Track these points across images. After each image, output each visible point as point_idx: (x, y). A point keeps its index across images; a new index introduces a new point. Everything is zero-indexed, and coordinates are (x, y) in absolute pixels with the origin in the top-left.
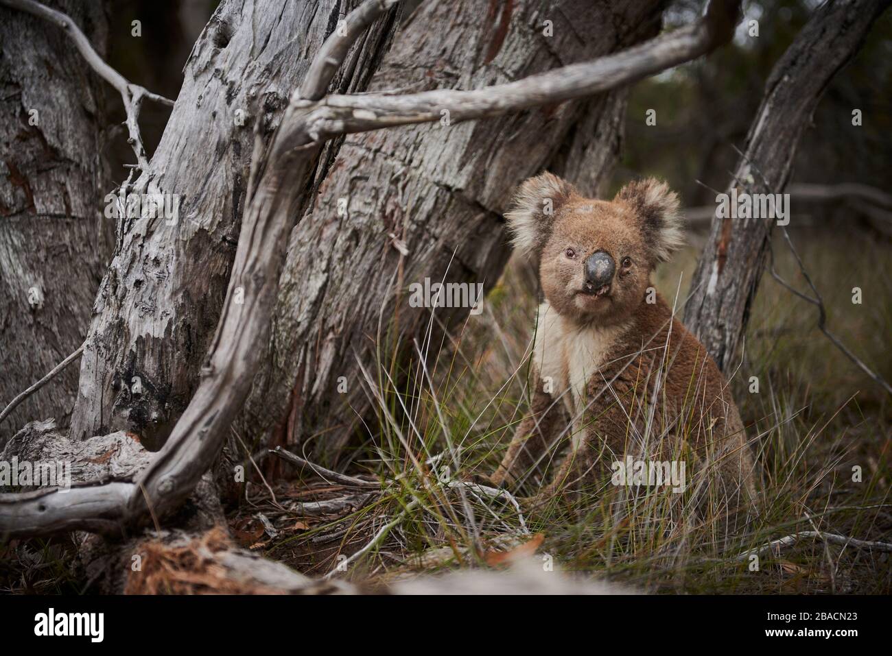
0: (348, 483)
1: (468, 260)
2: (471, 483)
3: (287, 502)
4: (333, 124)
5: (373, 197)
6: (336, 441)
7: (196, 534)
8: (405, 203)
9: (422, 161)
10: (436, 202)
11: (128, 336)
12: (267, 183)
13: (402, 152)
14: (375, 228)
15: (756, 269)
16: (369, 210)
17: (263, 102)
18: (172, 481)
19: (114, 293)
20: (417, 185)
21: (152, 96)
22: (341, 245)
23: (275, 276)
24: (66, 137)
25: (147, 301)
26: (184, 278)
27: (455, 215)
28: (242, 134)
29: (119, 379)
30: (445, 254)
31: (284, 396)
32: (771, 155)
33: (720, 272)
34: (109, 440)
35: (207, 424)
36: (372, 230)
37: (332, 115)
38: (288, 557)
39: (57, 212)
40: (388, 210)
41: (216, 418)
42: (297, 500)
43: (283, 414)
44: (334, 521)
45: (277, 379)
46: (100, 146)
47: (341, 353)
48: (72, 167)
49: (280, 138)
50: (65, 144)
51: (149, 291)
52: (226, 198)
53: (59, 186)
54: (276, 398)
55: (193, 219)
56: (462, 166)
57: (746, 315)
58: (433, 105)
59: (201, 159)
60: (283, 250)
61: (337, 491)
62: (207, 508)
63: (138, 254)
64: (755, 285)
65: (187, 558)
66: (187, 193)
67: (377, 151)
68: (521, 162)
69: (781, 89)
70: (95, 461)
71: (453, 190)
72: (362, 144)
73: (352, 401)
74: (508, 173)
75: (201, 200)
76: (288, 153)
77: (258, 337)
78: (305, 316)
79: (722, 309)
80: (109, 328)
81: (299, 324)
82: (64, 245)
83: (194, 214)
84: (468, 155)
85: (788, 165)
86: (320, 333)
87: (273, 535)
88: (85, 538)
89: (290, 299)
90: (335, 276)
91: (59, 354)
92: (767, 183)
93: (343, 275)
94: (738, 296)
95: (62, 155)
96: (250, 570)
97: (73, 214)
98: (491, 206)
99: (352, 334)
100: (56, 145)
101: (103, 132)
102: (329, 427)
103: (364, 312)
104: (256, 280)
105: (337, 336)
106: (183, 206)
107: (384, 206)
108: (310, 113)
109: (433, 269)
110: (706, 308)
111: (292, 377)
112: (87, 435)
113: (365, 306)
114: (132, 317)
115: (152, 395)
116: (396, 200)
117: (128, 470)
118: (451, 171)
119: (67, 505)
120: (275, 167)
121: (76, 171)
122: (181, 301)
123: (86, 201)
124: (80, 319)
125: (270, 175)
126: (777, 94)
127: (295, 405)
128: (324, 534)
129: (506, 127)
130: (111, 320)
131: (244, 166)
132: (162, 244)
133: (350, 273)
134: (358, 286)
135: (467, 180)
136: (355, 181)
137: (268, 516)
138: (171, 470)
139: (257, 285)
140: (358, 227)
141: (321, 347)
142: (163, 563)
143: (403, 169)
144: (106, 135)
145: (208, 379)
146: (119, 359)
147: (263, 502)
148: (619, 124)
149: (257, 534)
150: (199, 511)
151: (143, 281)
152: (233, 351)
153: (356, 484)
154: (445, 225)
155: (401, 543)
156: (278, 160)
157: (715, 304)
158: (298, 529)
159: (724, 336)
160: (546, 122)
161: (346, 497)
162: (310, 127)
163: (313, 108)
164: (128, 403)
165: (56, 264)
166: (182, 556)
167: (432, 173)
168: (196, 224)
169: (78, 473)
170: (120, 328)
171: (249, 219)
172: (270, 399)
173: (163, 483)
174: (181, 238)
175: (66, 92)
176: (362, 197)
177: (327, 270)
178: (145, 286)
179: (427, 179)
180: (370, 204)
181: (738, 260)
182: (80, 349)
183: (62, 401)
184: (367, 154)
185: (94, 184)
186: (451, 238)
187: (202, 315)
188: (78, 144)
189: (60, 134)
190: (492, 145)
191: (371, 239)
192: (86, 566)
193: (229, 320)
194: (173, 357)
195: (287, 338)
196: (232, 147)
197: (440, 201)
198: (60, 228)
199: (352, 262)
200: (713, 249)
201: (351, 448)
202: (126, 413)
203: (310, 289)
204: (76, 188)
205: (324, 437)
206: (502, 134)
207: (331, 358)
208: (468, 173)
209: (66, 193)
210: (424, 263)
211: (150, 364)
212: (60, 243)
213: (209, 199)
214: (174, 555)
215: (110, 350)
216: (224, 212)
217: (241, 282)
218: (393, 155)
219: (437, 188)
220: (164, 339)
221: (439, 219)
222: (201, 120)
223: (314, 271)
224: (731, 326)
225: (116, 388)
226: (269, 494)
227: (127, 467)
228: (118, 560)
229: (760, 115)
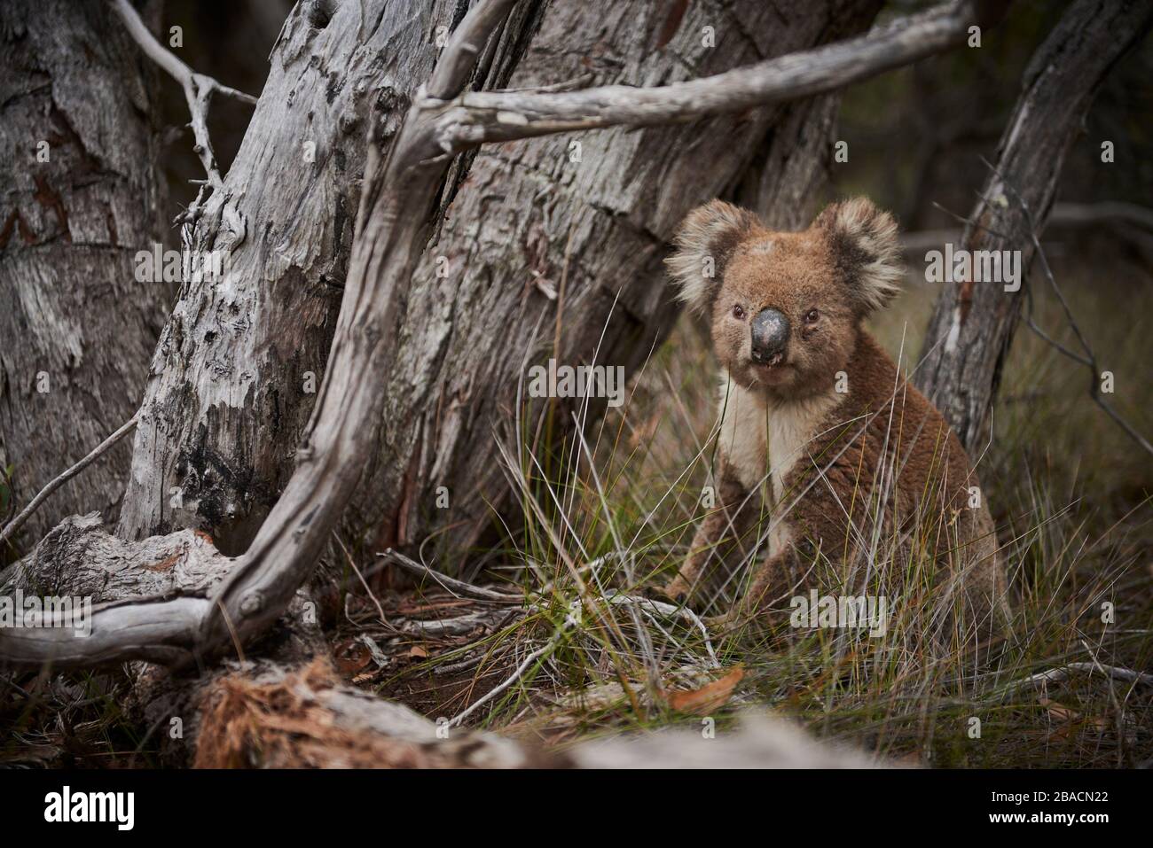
0: (479, 596)
1: (634, 305)
2: (641, 598)
3: (399, 621)
4: (470, 130)
5: (511, 223)
6: (461, 541)
7: (290, 666)
8: (552, 230)
9: (574, 176)
10: (593, 230)
11: (196, 405)
12: (383, 207)
13: (548, 164)
14: (513, 263)
15: (1010, 319)
16: (505, 240)
17: (375, 99)
18: (260, 597)
19: (179, 348)
20: (568, 207)
21: (224, 89)
22: (470, 285)
23: (393, 329)
24: (110, 143)
25: (222, 360)
26: (270, 329)
27: (617, 246)
28: (347, 142)
29: (185, 461)
30: (604, 298)
31: (394, 482)
32: (1031, 170)
33: (963, 323)
34: (172, 541)
35: (305, 522)
36: (510, 267)
37: (469, 118)
38: (404, 693)
39: (99, 241)
40: (531, 240)
41: (316, 515)
42: (412, 618)
43: (394, 506)
44: (461, 646)
45: (386, 459)
46: (154, 154)
47: (469, 426)
48: (118, 182)
49: (402, 148)
50: (109, 152)
51: (225, 347)
52: (326, 225)
53: (102, 207)
54: (384, 485)
55: (282, 253)
56: (627, 182)
57: (996, 379)
58: (602, 106)
59: (294, 174)
60: (404, 296)
61: (464, 606)
62: (303, 632)
63: (210, 298)
64: (1007, 340)
65: (280, 698)
66: (274, 218)
67: (516, 162)
68: (703, 178)
69: (1044, 83)
70: (154, 568)
71: (616, 213)
72: (497, 153)
73: (484, 488)
74: (687, 193)
75: (293, 228)
76: (411, 168)
77: (371, 409)
78: (422, 378)
79: (965, 372)
80: (171, 395)
81: (414, 388)
82: (108, 284)
83: (283, 247)
84: (635, 167)
85: (1052, 182)
86: (441, 401)
87: (383, 664)
88: (143, 669)
89: (403, 356)
90: (461, 326)
91: (102, 425)
92: (1025, 206)
93: (471, 325)
94: (987, 355)
95: (105, 166)
96: (366, 715)
97: (119, 243)
98: (664, 234)
99: (482, 402)
100: (97, 154)
101: (157, 136)
102: (453, 522)
103: (498, 373)
104: (369, 335)
105: (463, 404)
106: (269, 236)
107: (525, 235)
108: (441, 115)
109: (589, 317)
110: (945, 369)
111: (405, 457)
112: (143, 533)
113: (500, 365)
114: (202, 381)
115: (228, 481)
116: (541, 227)
117: (199, 581)
118: (612, 189)
119: (121, 627)
120: (394, 187)
121: (122, 187)
122: (265, 360)
123: (137, 226)
124: (128, 380)
125: (388, 198)
126: (1039, 90)
127: (408, 494)
128: (450, 663)
129: (684, 132)
130: (174, 385)
131: (349, 183)
132: (242, 286)
133: (481, 322)
134: (491, 339)
135: (633, 201)
136: (486, 202)
137: (374, 639)
138: (257, 582)
139: (370, 341)
140: (491, 261)
141: (443, 418)
142: (249, 704)
143: (549, 187)
144: (161, 140)
145: (305, 464)
146: (185, 435)
147: (368, 620)
148: (830, 128)
149: (362, 663)
150: (293, 635)
151: (216, 333)
152: (338, 428)
153: (490, 598)
154: (604, 259)
155: (552, 677)
156: (397, 178)
157: (956, 364)
158: (416, 657)
159: (968, 407)
160: (738, 125)
161: (476, 614)
162: (441, 134)
163: (444, 110)
164: (197, 492)
165: (98, 308)
166: (274, 695)
167: (588, 192)
168: (286, 259)
169: (132, 584)
170: (186, 394)
171: (360, 254)
172: (376, 485)
173: (246, 599)
174: (266, 277)
175: (110, 83)
176: (496, 223)
177: (451, 318)
178: (219, 340)
179: (582, 199)
180: (506, 232)
181: (987, 307)
182: (132, 421)
183: (107, 487)
184: (502, 167)
185: (146, 203)
186: (612, 276)
187: (293, 377)
188: (126, 151)
189: (102, 138)
190: (666, 155)
191: (508, 277)
192: (145, 706)
193: (333, 387)
194: (255, 433)
195: (398, 407)
196: (333, 159)
197: (598, 228)
198: (102, 261)
199: (483, 308)
200: (954, 293)
201: (481, 550)
202: (194, 505)
203: (428, 343)
204: (123, 209)
205: (446, 536)
206: (679, 141)
207: (456, 432)
208: (634, 192)
209: (111, 216)
210: (578, 309)
211: (225, 443)
212: (103, 281)
213: (303, 227)
214: (262, 694)
215: (172, 423)
216: (323, 244)
217: (349, 337)
218: (536, 167)
219: (594, 212)
220: (244, 409)
221: (596, 252)
222: (293, 123)
223: (433, 320)
224: (977, 393)
225: (181, 473)
226: (376, 609)
227: (197, 577)
228: (187, 700)
229: (1017, 116)
